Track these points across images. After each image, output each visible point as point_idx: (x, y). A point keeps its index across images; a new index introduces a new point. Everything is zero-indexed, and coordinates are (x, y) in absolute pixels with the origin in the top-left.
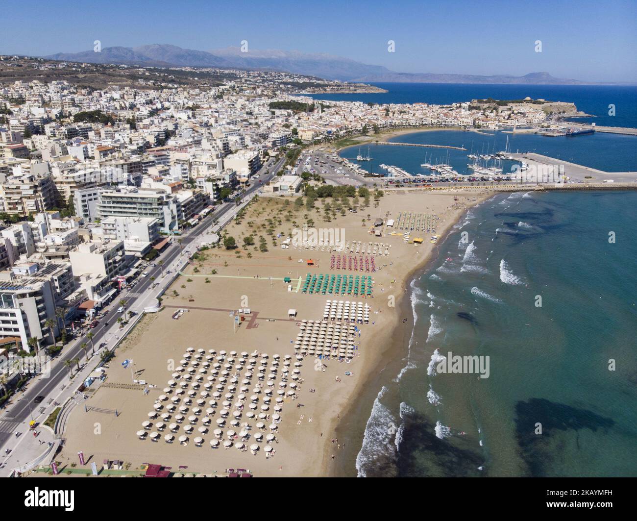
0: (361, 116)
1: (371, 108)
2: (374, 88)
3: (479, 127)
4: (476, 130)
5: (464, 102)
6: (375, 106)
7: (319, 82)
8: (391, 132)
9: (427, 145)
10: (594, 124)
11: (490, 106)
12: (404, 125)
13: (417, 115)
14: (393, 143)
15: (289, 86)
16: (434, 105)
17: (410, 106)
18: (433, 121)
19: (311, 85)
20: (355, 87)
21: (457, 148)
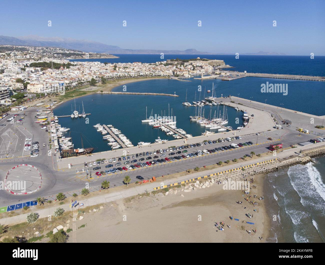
0: (95, 71)
1: (105, 65)
2: (111, 55)
3: (177, 76)
4: (176, 78)
5: (163, 61)
6: (108, 64)
7: (79, 53)
8: (117, 82)
9: (144, 93)
10: (245, 72)
11: (178, 63)
12: (127, 76)
13: (135, 69)
14: (116, 93)
15: (60, 55)
16: (145, 63)
17: (131, 64)
18: (147, 73)
19: (74, 54)
20: (100, 55)
21: (170, 95)
